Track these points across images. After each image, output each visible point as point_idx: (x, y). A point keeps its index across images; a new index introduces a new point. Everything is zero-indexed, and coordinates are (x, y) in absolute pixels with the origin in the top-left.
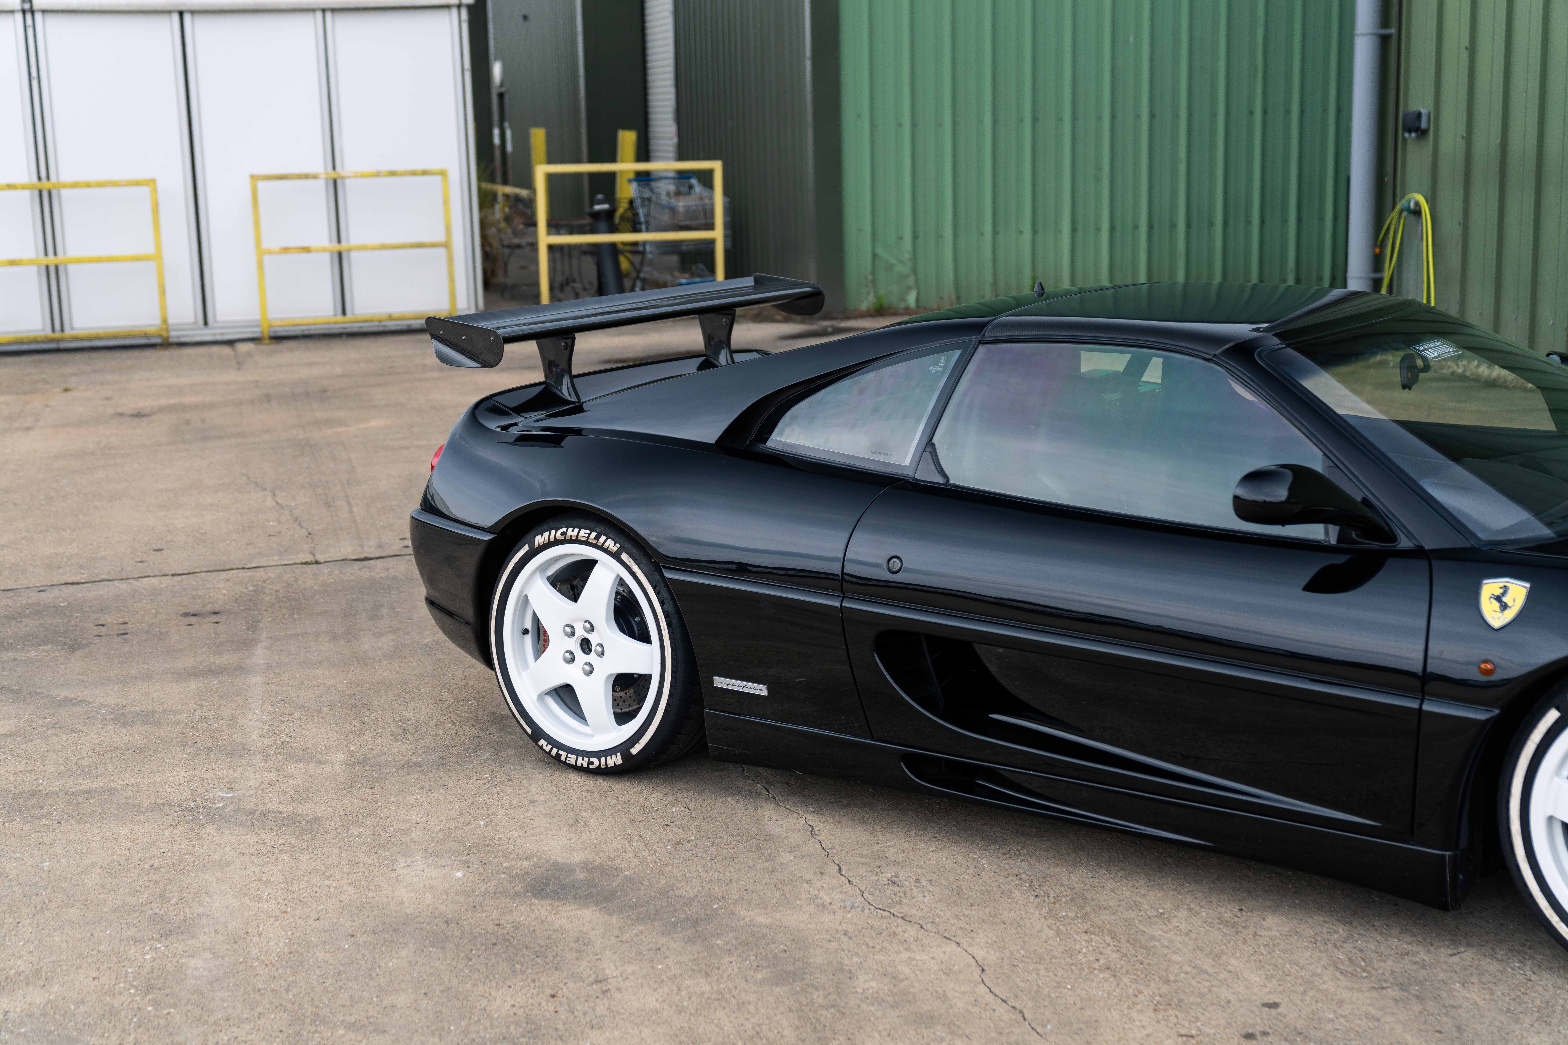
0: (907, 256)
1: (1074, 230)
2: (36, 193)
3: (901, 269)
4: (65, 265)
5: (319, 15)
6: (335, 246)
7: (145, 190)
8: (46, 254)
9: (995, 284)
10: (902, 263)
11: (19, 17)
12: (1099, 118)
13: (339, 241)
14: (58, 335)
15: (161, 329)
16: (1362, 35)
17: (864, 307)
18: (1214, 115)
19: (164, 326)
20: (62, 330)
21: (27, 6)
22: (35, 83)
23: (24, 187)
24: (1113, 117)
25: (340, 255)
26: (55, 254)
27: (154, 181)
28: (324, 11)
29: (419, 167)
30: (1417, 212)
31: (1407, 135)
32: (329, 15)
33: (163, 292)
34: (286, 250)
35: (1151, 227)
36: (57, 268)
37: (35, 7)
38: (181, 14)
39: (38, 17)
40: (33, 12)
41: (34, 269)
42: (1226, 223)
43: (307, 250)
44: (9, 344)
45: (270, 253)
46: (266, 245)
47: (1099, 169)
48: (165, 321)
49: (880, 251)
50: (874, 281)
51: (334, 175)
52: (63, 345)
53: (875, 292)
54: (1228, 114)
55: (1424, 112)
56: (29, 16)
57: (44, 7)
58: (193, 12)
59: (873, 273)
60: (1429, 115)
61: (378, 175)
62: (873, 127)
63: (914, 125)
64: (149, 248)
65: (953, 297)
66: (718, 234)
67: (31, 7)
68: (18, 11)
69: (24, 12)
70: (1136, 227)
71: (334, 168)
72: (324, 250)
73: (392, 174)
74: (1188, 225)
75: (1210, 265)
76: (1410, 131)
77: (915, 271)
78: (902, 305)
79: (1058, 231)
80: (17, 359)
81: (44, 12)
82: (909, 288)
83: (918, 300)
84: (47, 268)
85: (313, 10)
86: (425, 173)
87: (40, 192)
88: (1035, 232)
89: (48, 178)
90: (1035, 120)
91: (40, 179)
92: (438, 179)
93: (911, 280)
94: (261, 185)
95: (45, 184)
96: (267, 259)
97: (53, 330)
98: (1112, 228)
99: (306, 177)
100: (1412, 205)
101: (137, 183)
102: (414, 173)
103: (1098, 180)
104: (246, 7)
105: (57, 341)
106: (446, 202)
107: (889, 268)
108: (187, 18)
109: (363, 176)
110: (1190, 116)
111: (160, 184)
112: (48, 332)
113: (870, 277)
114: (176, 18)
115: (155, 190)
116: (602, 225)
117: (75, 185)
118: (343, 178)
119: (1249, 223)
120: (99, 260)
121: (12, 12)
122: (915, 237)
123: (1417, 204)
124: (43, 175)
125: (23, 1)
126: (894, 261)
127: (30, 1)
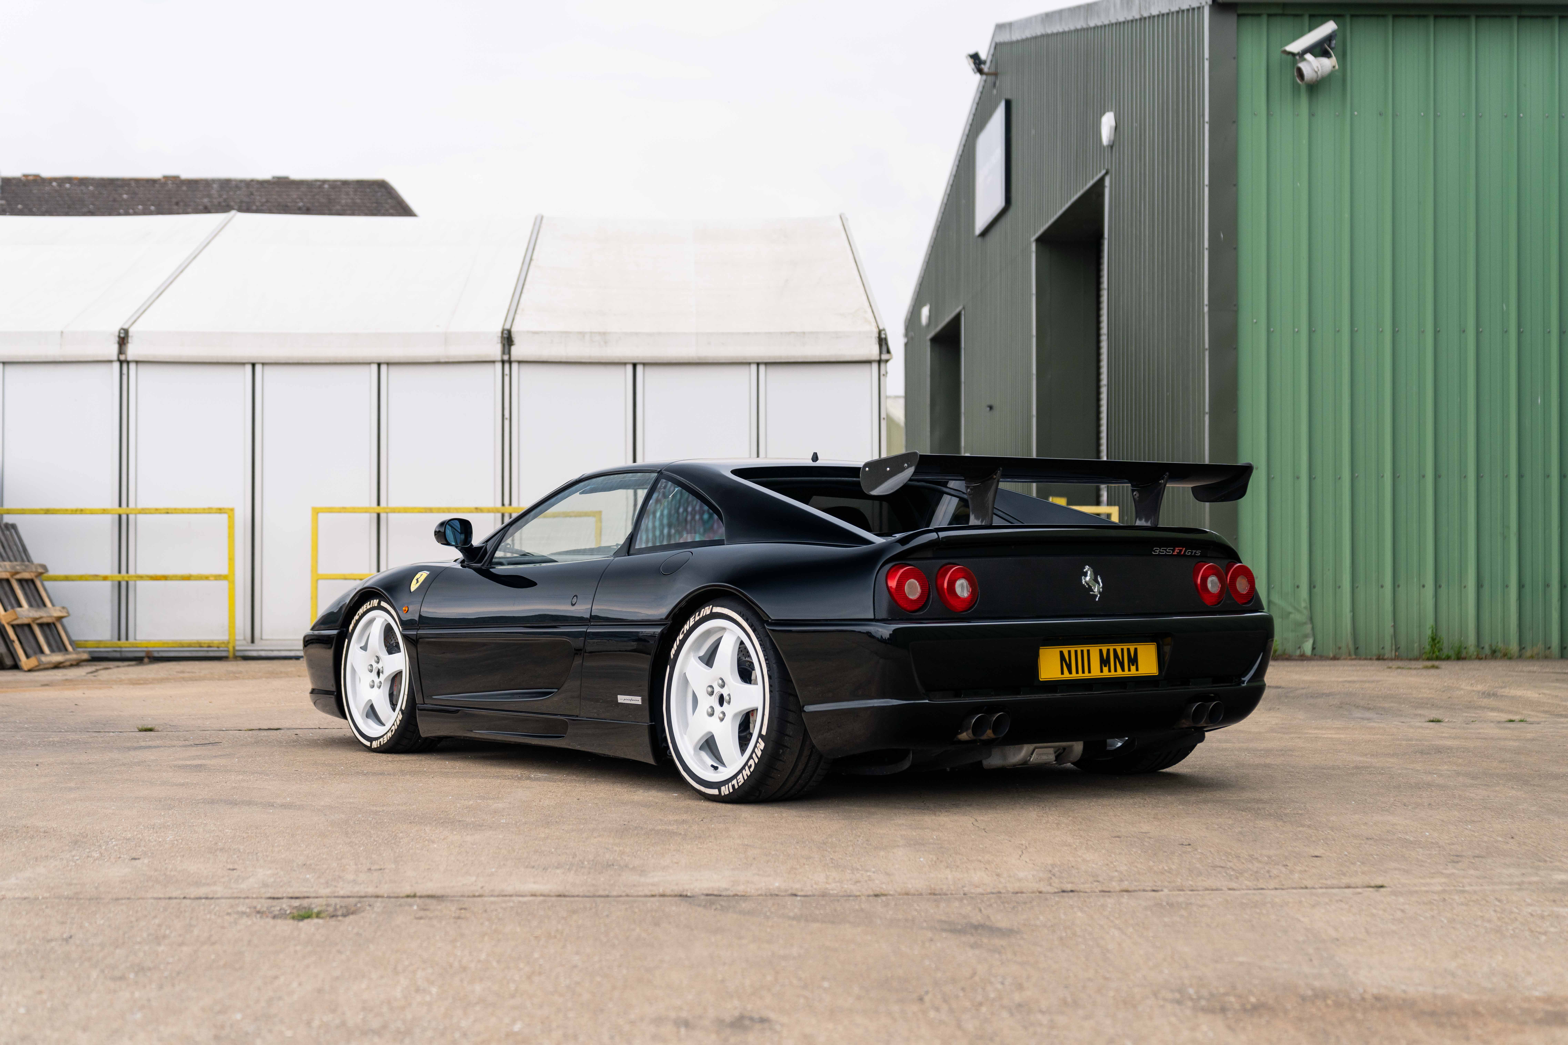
0: (1303, 605)
1: (1479, 585)
2: (499, 518)
3: (1298, 617)
5: (754, 368)
7: (592, 521)
9: (1395, 636)
10: (1299, 611)
11: (499, 366)
12: (1506, 477)
21: (506, 358)
22: (507, 423)
23: (489, 511)
24: (1520, 476)
27: (600, 512)
28: (758, 364)
32: (762, 368)
37: (512, 359)
38: (635, 365)
39: (515, 366)
40: (510, 362)
47: (1506, 526)
49: (1276, 599)
56: (507, 366)
57: (520, 359)
58: (644, 364)
62: (1270, 479)
63: (1311, 479)
65: (1351, 646)
67: (510, 358)
68: (498, 361)
69: (503, 362)
70: (1547, 585)
77: (1311, 620)
78: (1298, 653)
79: (1463, 587)
81: (519, 362)
82: (1306, 636)
83: (1314, 649)
85: (749, 364)
87: (503, 515)
88: (1437, 586)
89: (510, 504)
90: (1437, 477)
91: (503, 505)
93: (1308, 628)
95: (507, 510)
98: (1521, 586)
101: (586, 514)
103: (1505, 537)
104: (691, 361)
107: (1286, 615)
108: (639, 369)
111: (604, 515)
114: (630, 369)
115: (600, 520)
121: (493, 362)
122: (1312, 586)
124: (507, 502)
125: (503, 353)
126: (1290, 609)
127: (509, 353)
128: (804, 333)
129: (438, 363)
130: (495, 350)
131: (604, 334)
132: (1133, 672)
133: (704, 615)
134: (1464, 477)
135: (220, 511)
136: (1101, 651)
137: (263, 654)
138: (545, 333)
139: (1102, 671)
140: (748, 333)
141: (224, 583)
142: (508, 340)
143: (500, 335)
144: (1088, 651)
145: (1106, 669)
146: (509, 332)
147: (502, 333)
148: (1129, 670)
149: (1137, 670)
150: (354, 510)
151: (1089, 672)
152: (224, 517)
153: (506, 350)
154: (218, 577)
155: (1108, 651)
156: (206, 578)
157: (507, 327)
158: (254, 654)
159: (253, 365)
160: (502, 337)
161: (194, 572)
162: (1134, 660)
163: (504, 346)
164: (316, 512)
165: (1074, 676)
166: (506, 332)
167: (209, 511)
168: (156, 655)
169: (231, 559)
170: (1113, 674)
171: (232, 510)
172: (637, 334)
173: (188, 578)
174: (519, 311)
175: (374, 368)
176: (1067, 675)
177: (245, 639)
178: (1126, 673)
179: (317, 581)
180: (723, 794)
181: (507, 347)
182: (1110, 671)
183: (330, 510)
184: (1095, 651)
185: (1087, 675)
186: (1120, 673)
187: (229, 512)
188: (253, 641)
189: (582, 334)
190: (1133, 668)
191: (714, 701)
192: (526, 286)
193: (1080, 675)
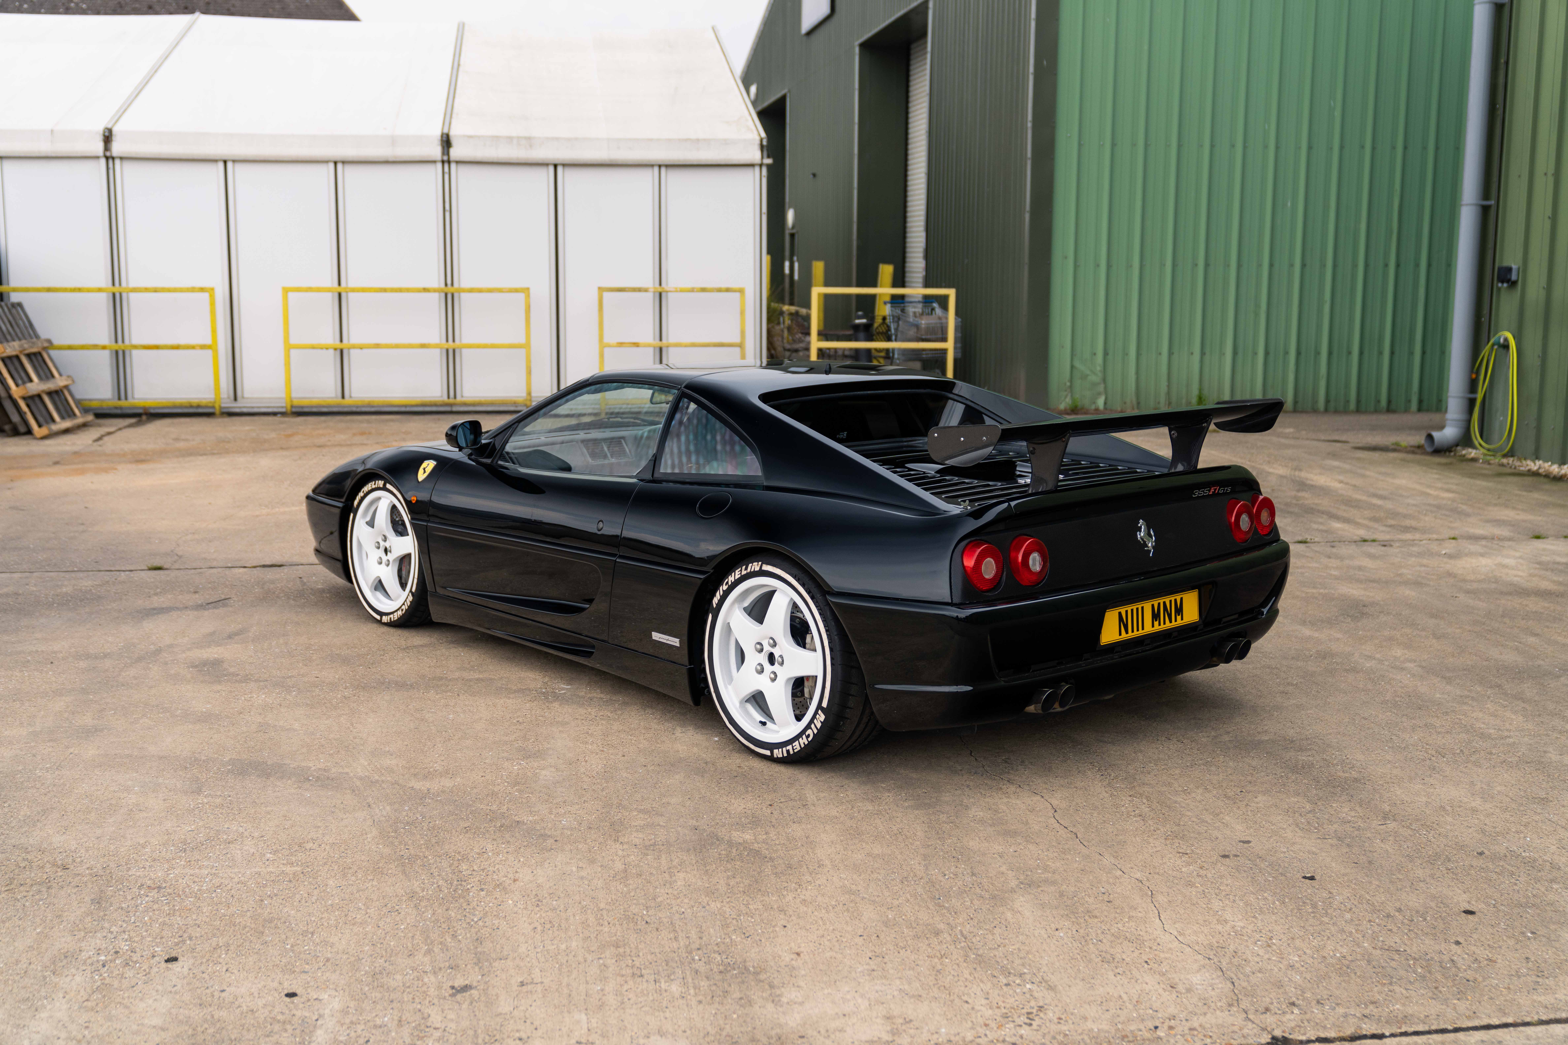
0: (1098, 368)
1: (1235, 353)
2: (443, 295)
3: (1094, 378)
4: (461, 349)
5: (656, 169)
6: (658, 343)
7: (521, 296)
8: (447, 341)
9: (1168, 393)
10: (1094, 374)
11: (439, 165)
12: (1260, 265)
13: (661, 339)
14: (451, 400)
15: (526, 400)
16: (1467, 205)
17: (1062, 407)
18: (1355, 266)
19: (529, 398)
20: (455, 397)
21: (445, 158)
22: (447, 214)
23: (435, 291)
24: (1271, 265)
25: (661, 349)
26: (454, 341)
27: (528, 289)
28: (660, 166)
29: (724, 286)
30: (1506, 346)
31: (1500, 285)
32: (663, 170)
33: (529, 372)
34: (621, 344)
35: (1298, 353)
36: (454, 351)
37: (451, 159)
38: (555, 166)
39: (453, 166)
40: (449, 162)
41: (438, 351)
42: (1361, 353)
43: (636, 345)
44: (417, 406)
45: (609, 346)
46: (607, 339)
47: (1257, 306)
48: (529, 394)
49: (1077, 364)
50: (1071, 387)
51: (660, 290)
52: (455, 409)
53: (1072, 396)
54: (1367, 265)
55: (1514, 267)
56: (446, 166)
57: (458, 159)
58: (564, 165)
59: (1071, 380)
60: (1519, 269)
61: (692, 290)
62: (1076, 266)
63: (1109, 266)
64: (522, 340)
65: (1135, 402)
66: (949, 345)
67: (449, 158)
68: (439, 161)
69: (443, 162)
70: (1286, 353)
71: (660, 284)
72: (649, 346)
73: (703, 290)
74: (1330, 353)
75: (1347, 386)
76: (1503, 282)
77: (1104, 380)
78: (1093, 407)
79: (1222, 354)
80: (422, 417)
81: (457, 162)
82: (1099, 394)
83: (1105, 403)
84: (447, 351)
85: (652, 166)
86: (728, 290)
87: (446, 295)
88: (1203, 354)
89: (452, 284)
90: (1207, 265)
91: (446, 285)
92: (738, 294)
93: (1101, 388)
94: (606, 295)
95: (450, 289)
96: (607, 351)
97: (449, 397)
98: (1267, 353)
99: (639, 290)
100: (1502, 340)
101: (516, 291)
102: (719, 290)
103: (1257, 315)
104: (603, 163)
105: (451, 405)
106: (742, 313)
107: (1084, 377)
108: (560, 169)
109: (682, 291)
110: (1335, 266)
111: (532, 291)
112: (445, 398)
113: (1068, 384)
114: (551, 169)
115: (528, 296)
116: (861, 335)
117: (471, 290)
118: (667, 292)
119: (1380, 353)
120: (485, 346)
121: (434, 162)
122: (1106, 354)
123: (1506, 340)
124: (449, 282)
125: (443, 154)
126: (1088, 372)
127: (448, 154)
128: (698, 140)
129: (387, 162)
130: (436, 152)
131: (529, 139)
132: (1179, 622)
133: (752, 570)
134: (1227, 265)
135: (202, 290)
136: (1153, 606)
137: (245, 410)
138: (479, 137)
139: (1153, 626)
140: (651, 140)
141: (208, 353)
142: (446, 142)
143: (439, 138)
144: (1142, 608)
145: (1156, 623)
146: (448, 136)
147: (442, 136)
148: (1176, 621)
149: (1182, 619)
150: (319, 290)
151: (1143, 629)
152: (206, 295)
153: (446, 152)
154: (203, 347)
155: (1159, 604)
156: (192, 347)
157: (446, 131)
158: (238, 410)
159: (225, 162)
160: (442, 140)
161: (182, 341)
162: (1179, 611)
163: (443, 148)
164: (286, 291)
165: (1131, 635)
166: (445, 136)
167: (192, 290)
168: (152, 411)
169: (214, 331)
170: (1163, 627)
171: (213, 289)
172: (557, 139)
173: (177, 347)
174: (454, 116)
175: (332, 165)
176: (1124, 636)
177: (229, 398)
178: (1174, 624)
179: (289, 350)
180: (775, 756)
181: (446, 148)
182: (1160, 625)
183: (298, 290)
184: (1147, 606)
185: (1141, 632)
186: (1168, 625)
187: (211, 291)
188: (235, 399)
189: (510, 139)
190: (1179, 618)
191: (763, 659)
192: (458, 91)
193: (1136, 634)
